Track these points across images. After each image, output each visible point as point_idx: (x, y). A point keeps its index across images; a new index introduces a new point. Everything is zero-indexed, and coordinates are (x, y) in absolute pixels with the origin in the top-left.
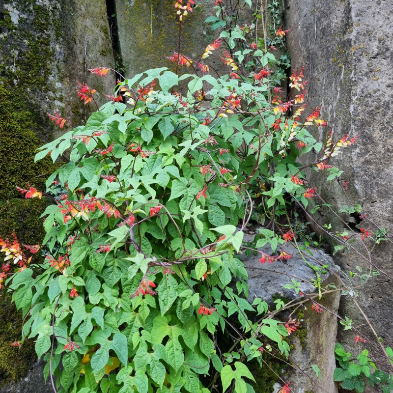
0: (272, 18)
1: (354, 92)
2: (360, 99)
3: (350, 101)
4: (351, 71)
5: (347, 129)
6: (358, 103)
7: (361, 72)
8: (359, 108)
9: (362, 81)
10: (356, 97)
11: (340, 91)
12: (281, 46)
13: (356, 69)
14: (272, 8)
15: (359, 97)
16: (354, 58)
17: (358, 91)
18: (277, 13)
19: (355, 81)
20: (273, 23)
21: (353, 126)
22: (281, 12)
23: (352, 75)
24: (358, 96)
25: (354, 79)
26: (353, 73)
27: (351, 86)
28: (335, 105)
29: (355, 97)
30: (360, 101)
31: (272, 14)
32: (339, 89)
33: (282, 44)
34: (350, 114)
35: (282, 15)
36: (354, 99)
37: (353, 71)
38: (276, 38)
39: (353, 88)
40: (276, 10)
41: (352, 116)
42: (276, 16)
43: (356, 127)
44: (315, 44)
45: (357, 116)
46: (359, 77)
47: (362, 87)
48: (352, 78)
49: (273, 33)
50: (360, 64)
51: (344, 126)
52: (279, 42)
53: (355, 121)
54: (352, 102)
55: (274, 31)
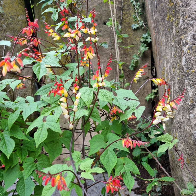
0: (135, 9)
1: (184, 41)
2: (192, 47)
3: (181, 53)
4: (179, 19)
5: (183, 85)
6: (190, 52)
7: (190, 17)
8: (192, 58)
9: (192, 26)
10: (187, 46)
11: (174, 45)
12: (143, 27)
13: (184, 15)
14: (134, 2)
15: (191, 46)
16: (181, 4)
17: (189, 38)
18: (138, 5)
19: (184, 28)
20: (136, 13)
21: (187, 82)
22: (141, 3)
23: (181, 23)
24: (189, 44)
25: (183, 27)
26: (181, 20)
27: (181, 35)
28: (171, 62)
29: (185, 46)
30: (192, 50)
31: (134, 6)
32: (173, 44)
33: (144, 26)
34: (183, 68)
35: (142, 5)
36: (185, 49)
37: (182, 18)
38: (139, 22)
39: (182, 37)
40: (137, 3)
41: (185, 70)
42: (137, 7)
43: (191, 83)
44: (156, 12)
45: (190, 69)
46: (188, 22)
47: (193, 33)
48: (181, 26)
49: (136, 19)
50: (188, 8)
51: (180, 83)
52: (141, 25)
53: (188, 75)
54: (183, 53)
55: (137, 18)
